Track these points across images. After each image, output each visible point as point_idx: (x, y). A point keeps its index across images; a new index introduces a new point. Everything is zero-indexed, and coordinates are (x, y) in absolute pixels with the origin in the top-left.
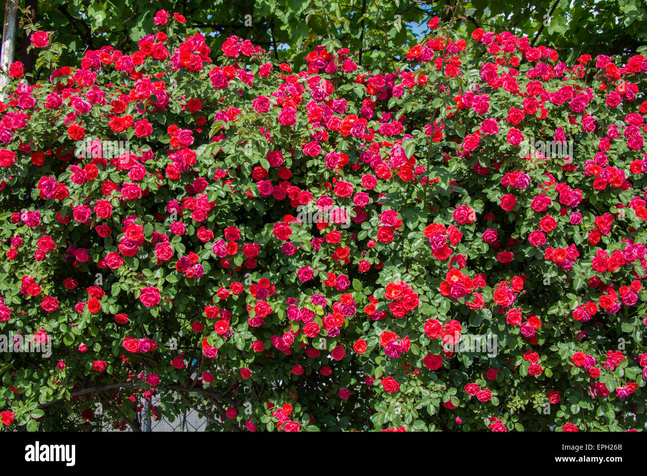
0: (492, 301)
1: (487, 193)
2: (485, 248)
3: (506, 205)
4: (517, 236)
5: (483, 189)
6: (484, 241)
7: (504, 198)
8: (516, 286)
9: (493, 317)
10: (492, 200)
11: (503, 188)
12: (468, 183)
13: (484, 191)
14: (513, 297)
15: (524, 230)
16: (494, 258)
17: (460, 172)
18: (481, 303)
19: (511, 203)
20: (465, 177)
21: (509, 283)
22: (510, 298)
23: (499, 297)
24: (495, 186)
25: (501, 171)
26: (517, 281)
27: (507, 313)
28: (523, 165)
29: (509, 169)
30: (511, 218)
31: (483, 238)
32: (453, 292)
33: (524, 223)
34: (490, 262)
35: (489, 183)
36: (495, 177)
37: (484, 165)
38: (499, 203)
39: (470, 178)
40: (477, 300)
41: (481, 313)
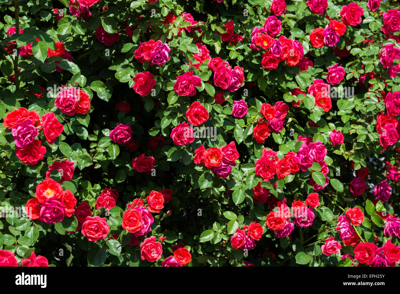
0: (121, 228)
1: (115, 71)
2: (115, 152)
3: (141, 88)
4: (157, 132)
5: (111, 65)
6: (112, 142)
7: (138, 77)
8: (155, 205)
9: (123, 251)
10: (123, 80)
11: (138, 64)
12: (88, 56)
13: (111, 68)
14: (150, 221)
15: (165, 123)
16: (128, 165)
17: (78, 40)
18: (105, 232)
19: (148, 85)
20: (85, 46)
21: (145, 200)
22: (146, 223)
23: (130, 221)
24: (127, 62)
25: (135, 39)
26: (155, 198)
27: (142, 244)
28: (165, 31)
29: (145, 37)
30: (148, 107)
31: (111, 136)
32: (44, 213)
33: (166, 113)
34: (123, 171)
35: (120, 57)
36: (127, 48)
37: (109, 29)
38: (132, 84)
39: (92, 48)
40: (99, 228)
41: (106, 246)
